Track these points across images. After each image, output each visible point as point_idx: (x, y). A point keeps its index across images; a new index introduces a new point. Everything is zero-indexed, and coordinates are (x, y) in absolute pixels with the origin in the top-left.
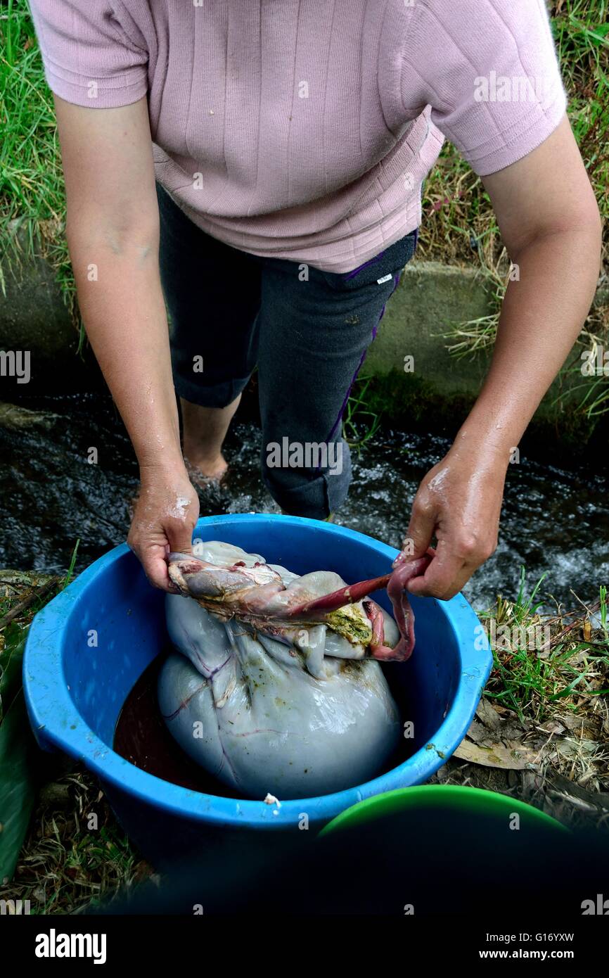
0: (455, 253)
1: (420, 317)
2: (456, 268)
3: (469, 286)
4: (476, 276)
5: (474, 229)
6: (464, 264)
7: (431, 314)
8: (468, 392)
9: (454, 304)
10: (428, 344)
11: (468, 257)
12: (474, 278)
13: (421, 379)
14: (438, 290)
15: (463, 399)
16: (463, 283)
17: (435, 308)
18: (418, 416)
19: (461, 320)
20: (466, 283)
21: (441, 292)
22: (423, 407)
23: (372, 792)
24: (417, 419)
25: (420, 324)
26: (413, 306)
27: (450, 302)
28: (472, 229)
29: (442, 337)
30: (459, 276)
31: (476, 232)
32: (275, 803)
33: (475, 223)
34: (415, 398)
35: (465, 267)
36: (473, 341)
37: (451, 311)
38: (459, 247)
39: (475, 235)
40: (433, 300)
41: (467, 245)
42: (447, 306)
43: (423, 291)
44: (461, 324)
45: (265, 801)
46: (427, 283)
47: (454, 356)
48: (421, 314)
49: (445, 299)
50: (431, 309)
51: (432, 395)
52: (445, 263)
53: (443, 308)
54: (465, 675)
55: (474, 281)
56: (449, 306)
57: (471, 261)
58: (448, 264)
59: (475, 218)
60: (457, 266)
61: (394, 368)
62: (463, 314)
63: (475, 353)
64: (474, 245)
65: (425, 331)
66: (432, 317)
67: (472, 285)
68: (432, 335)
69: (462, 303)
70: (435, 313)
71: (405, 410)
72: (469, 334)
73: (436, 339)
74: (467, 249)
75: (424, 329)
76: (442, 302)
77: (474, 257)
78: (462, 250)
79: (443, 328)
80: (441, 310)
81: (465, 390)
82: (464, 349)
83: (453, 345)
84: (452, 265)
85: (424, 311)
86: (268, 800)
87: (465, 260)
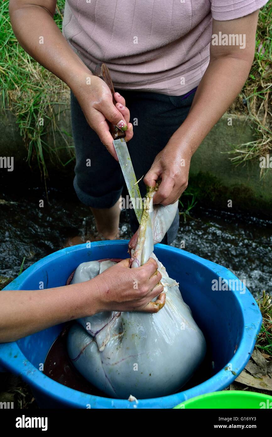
0: (234, 107)
1: (215, 142)
2: (235, 115)
3: (242, 125)
4: (246, 119)
5: (245, 94)
6: (239, 113)
7: (221, 141)
8: (241, 185)
9: (234, 135)
10: (219, 157)
11: (242, 109)
12: (245, 121)
13: (215, 177)
14: (225, 127)
15: (239, 189)
16: (239, 124)
17: (223, 138)
18: (214, 198)
19: (238, 144)
20: (241, 123)
21: (226, 128)
22: (216, 193)
23: (193, 395)
24: (213, 200)
25: (215, 147)
26: (211, 136)
27: (232, 134)
28: (244, 94)
29: (227, 154)
30: (236, 120)
31: (246, 96)
32: (135, 401)
33: (245, 91)
34: (212, 188)
35: (240, 115)
36: (244, 155)
37: (232, 139)
38: (237, 104)
39: (245, 97)
40: (222, 133)
41: (241, 103)
42: (229, 136)
43: (217, 128)
44: (238, 146)
45: (129, 399)
46: (219, 124)
47: (234, 164)
48: (215, 141)
49: (229, 133)
50: (221, 138)
51: (221, 186)
52: (229, 113)
53: (228, 137)
54: (246, 327)
55: (245, 122)
56: (231, 136)
57: (244, 111)
58: (231, 113)
59: (246, 88)
60: (236, 114)
61: (200, 172)
62: (239, 141)
63: (246, 163)
64: (245, 103)
65: (217, 150)
66: (221, 143)
67: (244, 125)
68: (221, 152)
69: (238, 135)
70: (223, 140)
71: (206, 195)
72: (242, 151)
73: (224, 155)
74: (241, 105)
75: (217, 149)
76: (227, 135)
77: (245, 109)
78: (238, 105)
79: (228, 149)
80: (227, 139)
81: (240, 183)
82: (240, 160)
83: (233, 158)
84: (233, 114)
85: (217, 139)
86: (130, 399)
87: (240, 111)
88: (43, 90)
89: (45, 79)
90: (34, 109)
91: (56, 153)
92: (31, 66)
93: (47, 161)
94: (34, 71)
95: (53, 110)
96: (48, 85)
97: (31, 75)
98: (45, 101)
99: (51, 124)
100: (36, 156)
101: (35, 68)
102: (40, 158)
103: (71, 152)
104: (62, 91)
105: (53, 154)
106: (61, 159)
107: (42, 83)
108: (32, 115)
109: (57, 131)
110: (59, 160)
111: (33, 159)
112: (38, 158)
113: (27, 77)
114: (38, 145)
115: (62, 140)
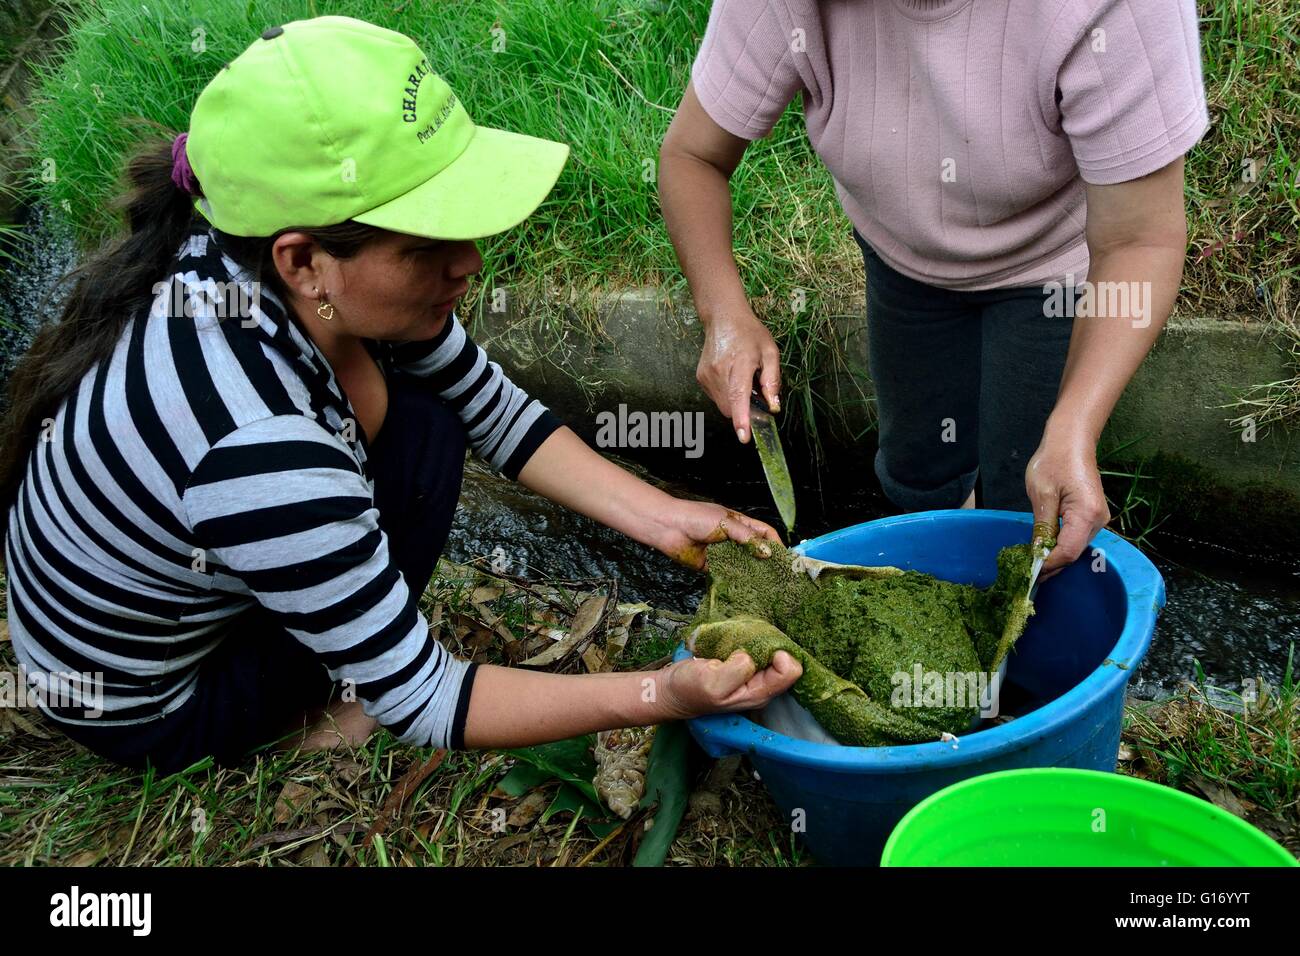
0: (1235, 306)
1: (1191, 385)
2: (1236, 323)
3: (1255, 344)
4: (1265, 331)
5: (1260, 276)
6: (1247, 319)
7: (1206, 381)
8: (1266, 483)
9: (1237, 368)
10: (1203, 419)
11: (1252, 310)
12: (1263, 335)
13: (1198, 466)
14: (1212, 351)
15: (1261, 493)
16: (1247, 342)
17: (1210, 375)
18: (1197, 514)
20: (1251, 340)
21: (1217, 354)
22: (1203, 502)
24: (1195, 519)
25: (1192, 395)
26: (1180, 372)
27: (1231, 366)
28: (1257, 276)
30: (1241, 333)
33: (1261, 268)
34: (1191, 490)
35: (1249, 322)
37: (1233, 377)
38: (1240, 298)
39: (1261, 282)
40: (1207, 365)
41: (1251, 295)
42: (1226, 371)
43: (1192, 353)
44: (1245, 390)
46: (1197, 343)
48: (1191, 382)
49: (1224, 363)
50: (1205, 375)
51: (1214, 486)
52: (1220, 318)
53: (1222, 374)
55: (1262, 337)
56: (1229, 371)
57: (1257, 314)
58: (1226, 319)
59: (1262, 263)
60: (1238, 320)
62: (1250, 380)
64: (1259, 293)
65: (1198, 403)
66: (1207, 386)
67: (1260, 343)
68: (1208, 408)
69: (1248, 366)
70: (1211, 381)
72: (1256, 403)
73: (1212, 412)
74: (1250, 300)
75: (1197, 400)
76: (1219, 366)
77: (1260, 310)
78: (1244, 302)
80: (1220, 376)
81: (1262, 480)
83: (1237, 417)
84: (1231, 320)
85: (1195, 378)
87: (1249, 314)
88: (817, 294)
89: (821, 272)
90: (799, 330)
91: (840, 416)
92: (794, 249)
93: (823, 432)
94: (801, 259)
95: (836, 331)
96: (827, 283)
97: (795, 266)
98: (821, 313)
99: (831, 358)
100: (802, 422)
101: (803, 254)
102: (809, 426)
103: (871, 414)
104: (854, 293)
105: (836, 417)
106: (851, 429)
107: (815, 280)
108: (795, 342)
109: (842, 373)
110: (848, 430)
111: (795, 428)
112: (806, 424)
113: (787, 272)
114: (807, 400)
115: (853, 388)
